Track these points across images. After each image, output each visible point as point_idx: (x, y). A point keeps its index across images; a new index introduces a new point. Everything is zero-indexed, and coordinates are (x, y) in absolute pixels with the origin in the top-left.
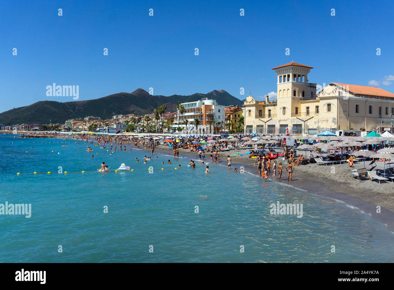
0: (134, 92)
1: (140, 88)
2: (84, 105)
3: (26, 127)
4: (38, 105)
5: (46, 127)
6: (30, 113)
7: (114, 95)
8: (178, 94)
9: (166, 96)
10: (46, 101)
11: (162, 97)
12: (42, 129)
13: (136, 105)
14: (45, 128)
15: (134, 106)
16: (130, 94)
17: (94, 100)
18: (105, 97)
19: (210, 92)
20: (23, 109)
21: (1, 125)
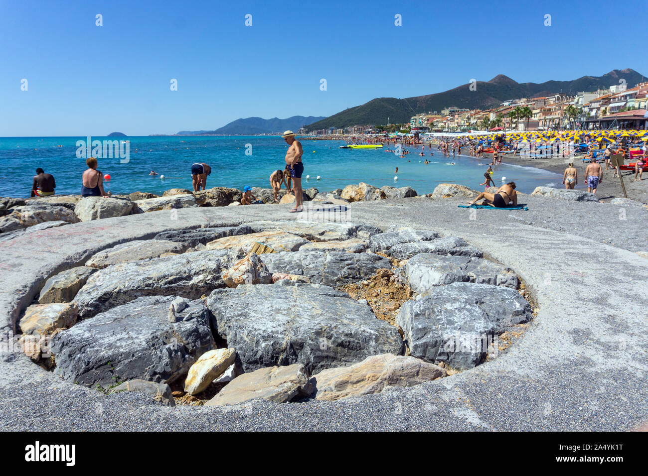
0: (492, 80)
1: (501, 74)
2: (428, 100)
3: (358, 130)
4: (374, 102)
5: (382, 128)
6: (364, 113)
7: (464, 85)
8: (556, 80)
9: (537, 83)
10: (382, 98)
11: (531, 85)
12: (377, 130)
13: (496, 97)
14: (382, 130)
15: (492, 98)
16: (487, 83)
17: (439, 94)
18: (454, 89)
19: (606, 73)
20: (357, 109)
21: (333, 128)
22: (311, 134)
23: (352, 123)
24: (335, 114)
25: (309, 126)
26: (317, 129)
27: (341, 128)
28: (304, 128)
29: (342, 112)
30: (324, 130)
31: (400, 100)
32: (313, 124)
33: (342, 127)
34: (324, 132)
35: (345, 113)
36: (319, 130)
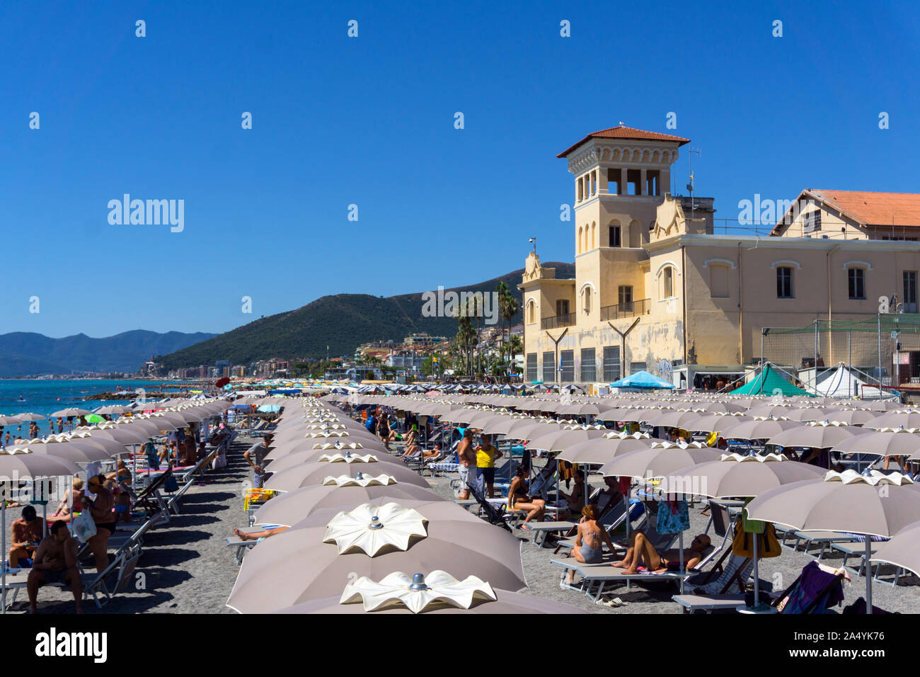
4: (322, 305)
6: (300, 329)
10: (341, 295)
20: (282, 319)
21: (224, 362)
22: (172, 376)
23: (270, 350)
24: (230, 330)
25: (167, 357)
26: (188, 365)
27: (243, 364)
28: (155, 362)
29: (248, 325)
30: (201, 367)
31: (382, 300)
32: (178, 353)
33: (246, 362)
34: (202, 373)
35: (256, 327)
36: (192, 369)
